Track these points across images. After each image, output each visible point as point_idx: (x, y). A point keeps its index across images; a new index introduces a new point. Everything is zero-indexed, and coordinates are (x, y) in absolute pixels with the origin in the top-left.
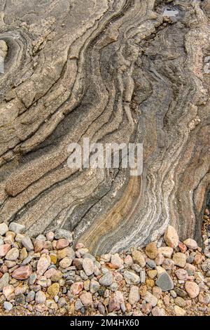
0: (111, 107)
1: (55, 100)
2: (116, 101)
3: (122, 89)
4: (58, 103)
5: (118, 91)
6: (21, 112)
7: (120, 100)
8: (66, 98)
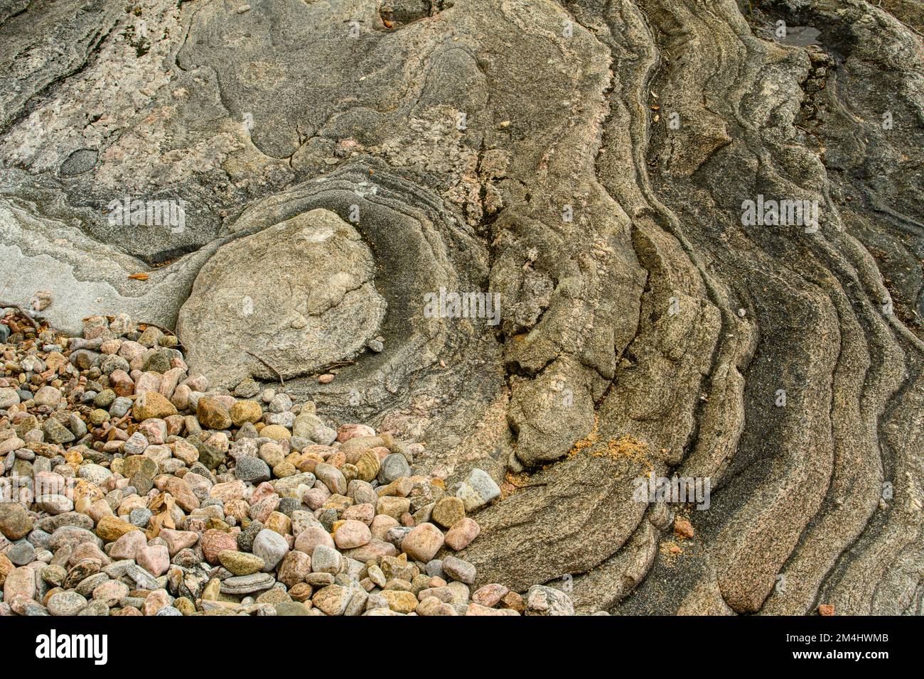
0: (854, 324)
1: (689, 335)
2: (858, 307)
3: (852, 272)
4: (705, 343)
5: (845, 278)
6: (599, 394)
7: (866, 301)
8: (718, 324)
